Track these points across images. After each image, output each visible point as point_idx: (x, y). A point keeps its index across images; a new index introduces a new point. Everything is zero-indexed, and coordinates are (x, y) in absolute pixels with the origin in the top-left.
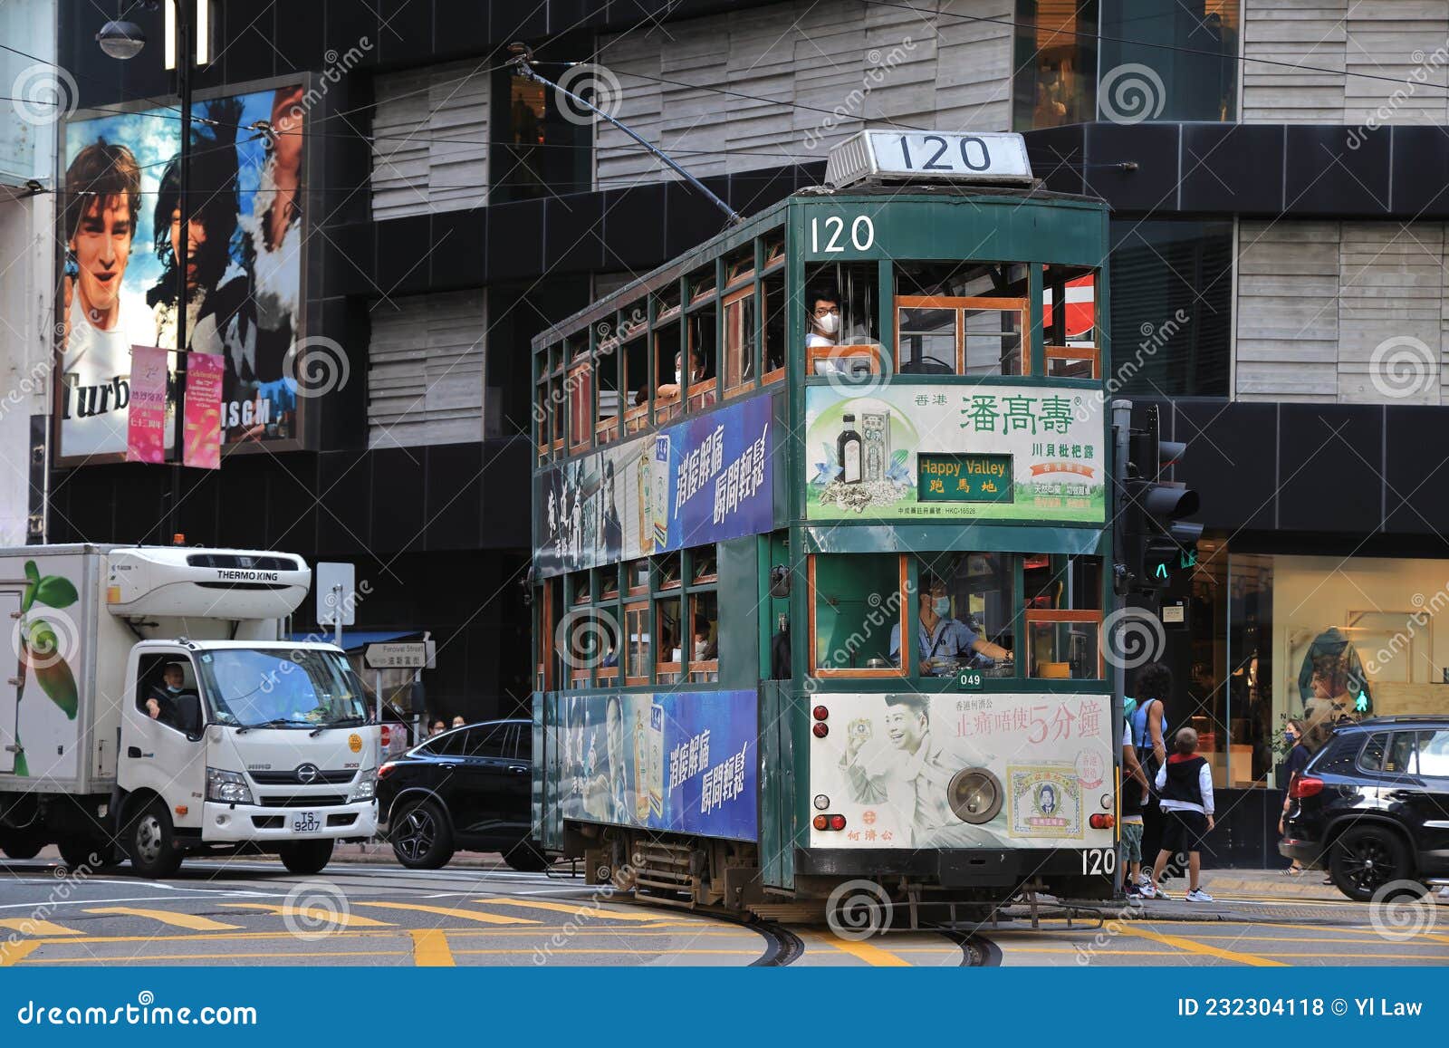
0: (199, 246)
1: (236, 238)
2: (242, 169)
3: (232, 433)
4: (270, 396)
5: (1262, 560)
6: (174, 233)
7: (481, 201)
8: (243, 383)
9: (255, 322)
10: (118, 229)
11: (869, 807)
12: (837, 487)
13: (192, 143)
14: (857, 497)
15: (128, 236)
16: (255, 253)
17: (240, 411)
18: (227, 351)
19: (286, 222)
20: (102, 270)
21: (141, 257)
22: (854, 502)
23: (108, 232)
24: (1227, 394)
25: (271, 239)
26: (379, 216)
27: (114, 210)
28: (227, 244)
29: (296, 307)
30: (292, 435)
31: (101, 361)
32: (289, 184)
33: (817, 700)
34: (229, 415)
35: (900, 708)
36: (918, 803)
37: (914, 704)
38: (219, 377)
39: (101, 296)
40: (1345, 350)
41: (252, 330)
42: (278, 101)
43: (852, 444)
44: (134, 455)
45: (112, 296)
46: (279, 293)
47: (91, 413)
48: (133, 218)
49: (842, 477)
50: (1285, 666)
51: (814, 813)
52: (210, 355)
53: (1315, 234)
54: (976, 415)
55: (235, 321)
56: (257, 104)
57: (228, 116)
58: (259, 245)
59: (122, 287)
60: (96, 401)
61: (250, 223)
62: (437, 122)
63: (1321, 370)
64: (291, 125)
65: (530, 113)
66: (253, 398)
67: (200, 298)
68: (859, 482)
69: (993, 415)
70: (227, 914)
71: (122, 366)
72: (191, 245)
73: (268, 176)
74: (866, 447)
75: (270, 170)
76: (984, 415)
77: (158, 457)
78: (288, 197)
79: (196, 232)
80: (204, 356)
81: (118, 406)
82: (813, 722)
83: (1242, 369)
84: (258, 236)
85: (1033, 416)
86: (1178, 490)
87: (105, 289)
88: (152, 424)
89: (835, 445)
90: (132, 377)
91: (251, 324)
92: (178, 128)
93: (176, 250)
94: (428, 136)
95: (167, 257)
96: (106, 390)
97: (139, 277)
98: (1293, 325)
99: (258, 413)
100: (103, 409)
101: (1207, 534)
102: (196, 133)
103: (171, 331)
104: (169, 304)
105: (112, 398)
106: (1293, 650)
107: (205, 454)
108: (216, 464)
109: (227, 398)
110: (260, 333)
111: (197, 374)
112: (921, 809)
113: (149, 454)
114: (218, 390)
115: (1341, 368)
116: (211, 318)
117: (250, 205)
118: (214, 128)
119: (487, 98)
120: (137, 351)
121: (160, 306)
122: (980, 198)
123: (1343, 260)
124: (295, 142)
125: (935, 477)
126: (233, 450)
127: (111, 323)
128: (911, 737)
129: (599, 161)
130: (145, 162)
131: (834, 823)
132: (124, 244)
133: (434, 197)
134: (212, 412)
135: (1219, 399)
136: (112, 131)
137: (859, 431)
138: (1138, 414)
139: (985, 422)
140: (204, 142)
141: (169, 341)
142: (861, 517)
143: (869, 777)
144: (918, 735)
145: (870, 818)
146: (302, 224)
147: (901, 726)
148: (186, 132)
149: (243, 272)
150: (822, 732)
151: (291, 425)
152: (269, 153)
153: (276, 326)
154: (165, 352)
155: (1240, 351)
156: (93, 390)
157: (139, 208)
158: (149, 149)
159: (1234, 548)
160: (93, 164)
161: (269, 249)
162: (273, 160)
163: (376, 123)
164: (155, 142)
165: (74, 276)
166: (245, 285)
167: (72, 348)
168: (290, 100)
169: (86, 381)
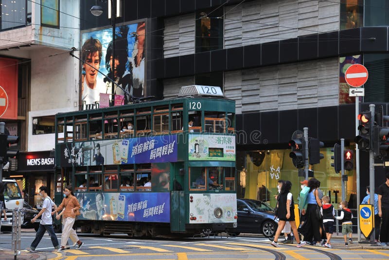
0: (117, 66)
1: (127, 64)
2: (129, 45)
6: (111, 61)
7: (193, 52)
9: (132, 86)
10: (96, 62)
11: (201, 215)
12: (194, 154)
13: (116, 38)
15: (99, 63)
16: (132, 67)
18: (125, 94)
19: (141, 59)
20: (92, 73)
21: (102, 70)
22: (198, 157)
23: (93, 63)
25: (137, 64)
26: (165, 57)
27: (95, 56)
28: (125, 65)
29: (143, 82)
31: (91, 97)
32: (141, 47)
33: (191, 195)
35: (206, 196)
37: (208, 195)
39: (92, 80)
41: (132, 89)
42: (138, 26)
43: (197, 146)
45: (94, 80)
46: (139, 78)
48: (100, 59)
49: (195, 152)
51: (190, 217)
52: (121, 95)
55: (127, 86)
56: (133, 27)
57: (125, 31)
58: (133, 65)
59: (97, 78)
60: (90, 108)
61: (131, 59)
62: (181, 31)
64: (142, 33)
65: (206, 28)
67: (118, 80)
68: (198, 153)
69: (221, 141)
72: (115, 66)
73: (136, 46)
74: (199, 147)
76: (219, 140)
78: (141, 51)
79: (117, 62)
80: (119, 96)
82: (190, 199)
84: (133, 63)
85: (226, 141)
87: (93, 78)
89: (194, 146)
90: (100, 102)
91: (131, 87)
92: (112, 34)
93: (111, 67)
94: (179, 35)
95: (109, 69)
96: (93, 105)
97: (102, 75)
102: (117, 35)
103: (110, 89)
104: (109, 82)
105: (94, 107)
110: (134, 89)
111: (117, 101)
112: (210, 216)
117: (131, 55)
118: (122, 34)
119: (194, 24)
120: (101, 94)
121: (107, 82)
124: (143, 38)
127: (94, 87)
129: (225, 41)
130: (103, 43)
131: (194, 219)
132: (97, 66)
133: (181, 51)
136: (94, 35)
137: (198, 143)
139: (219, 142)
140: (119, 38)
141: (110, 92)
142: (199, 160)
143: (201, 209)
144: (209, 202)
145: (201, 217)
146: (145, 60)
147: (206, 200)
148: (114, 35)
149: (129, 73)
150: (192, 201)
152: (136, 40)
153: (138, 87)
154: (109, 95)
157: (101, 56)
158: (104, 40)
160: (89, 44)
161: (136, 66)
162: (137, 42)
163: (165, 32)
164: (106, 38)
165: (84, 74)
166: (130, 76)
167: (84, 94)
168: (142, 26)
169: (88, 103)
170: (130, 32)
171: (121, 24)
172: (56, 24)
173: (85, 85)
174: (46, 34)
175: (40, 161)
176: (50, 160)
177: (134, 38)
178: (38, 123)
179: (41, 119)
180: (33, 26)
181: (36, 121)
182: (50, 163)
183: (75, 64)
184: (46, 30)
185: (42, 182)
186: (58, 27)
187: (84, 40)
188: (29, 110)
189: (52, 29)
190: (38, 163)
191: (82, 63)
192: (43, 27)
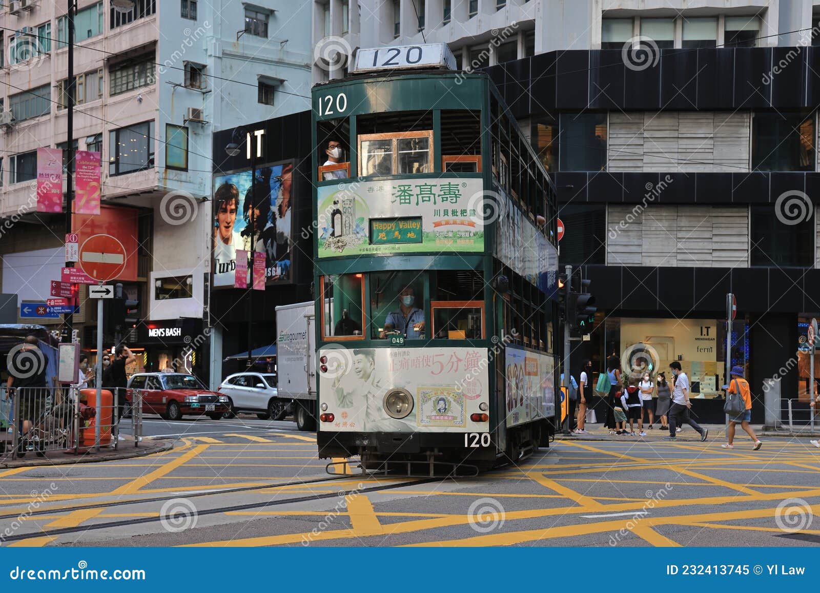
0: (258, 217)
1: (270, 214)
3: (269, 278)
4: (281, 266)
5: (616, 319)
6: (250, 212)
8: (272, 262)
9: (276, 241)
10: (232, 211)
11: (346, 410)
12: (331, 240)
13: (256, 183)
14: (340, 244)
15: (235, 214)
16: (276, 218)
17: (271, 271)
18: (267, 251)
19: (286, 208)
20: (226, 225)
21: (239, 221)
22: (338, 247)
23: (229, 213)
24: (604, 263)
25: (282, 214)
27: (232, 205)
28: (267, 216)
29: (289, 237)
30: (288, 278)
31: (226, 255)
32: (287, 196)
34: (268, 273)
35: (360, 356)
36: (368, 407)
37: (367, 354)
38: (264, 260)
39: (226, 234)
40: (645, 248)
41: (275, 244)
42: (283, 169)
43: (338, 216)
44: (237, 286)
45: (230, 234)
46: (284, 231)
47: (223, 272)
48: (237, 208)
49: (333, 234)
51: (321, 412)
52: (262, 252)
54: (400, 196)
55: (269, 241)
56: (277, 170)
57: (267, 173)
58: (277, 216)
59: (233, 231)
60: (225, 269)
61: (274, 209)
63: (637, 255)
64: (288, 176)
66: (276, 267)
67: (258, 234)
68: (340, 236)
69: (410, 195)
70: (269, 437)
71: (234, 256)
72: (255, 217)
73: (280, 193)
74: (344, 217)
75: (281, 191)
76: (404, 195)
77: (245, 286)
78: (287, 200)
79: (257, 212)
81: (232, 269)
83: (609, 255)
84: (277, 213)
85: (434, 195)
86: (588, 296)
87: (227, 231)
88: (243, 275)
90: (236, 260)
92: (251, 178)
93: (250, 218)
95: (247, 220)
96: (228, 264)
97: (239, 227)
98: (627, 240)
99: (277, 272)
100: (227, 271)
101: (598, 311)
102: (257, 179)
103: (249, 244)
104: (248, 236)
105: (230, 267)
107: (260, 285)
108: (263, 288)
109: (267, 267)
110: (278, 245)
111: (257, 259)
112: (369, 411)
113: (242, 285)
114: (264, 264)
115: (643, 254)
116: (262, 241)
117: (275, 203)
118: (263, 178)
120: (238, 251)
121: (245, 236)
122: (402, 77)
123: (643, 218)
124: (289, 182)
125: (382, 231)
126: (270, 284)
127: (229, 242)
128: (365, 372)
130: (240, 190)
131: (329, 418)
132: (233, 216)
134: (262, 271)
135: (602, 265)
136: (230, 179)
137: (341, 209)
138: (574, 271)
139: (405, 199)
140: (259, 182)
141: (248, 248)
142: (342, 254)
143: (345, 393)
144: (369, 371)
145: (345, 415)
146: (291, 209)
147: (360, 366)
148: (254, 179)
149: (272, 225)
151: (288, 276)
152: (280, 186)
153: (283, 243)
154: (247, 251)
155: (608, 249)
156: (224, 264)
157: (238, 204)
158: (242, 185)
159: (608, 315)
160: (223, 190)
161: (281, 217)
162: (282, 188)
164: (243, 182)
165: (218, 227)
166: (273, 229)
167: (217, 251)
168: (287, 168)
169: (221, 262)
170: (273, 175)
171: (261, 166)
172: (183, 166)
173: (218, 239)
174: (171, 178)
175: (165, 331)
176: (176, 331)
177: (278, 184)
178: (162, 285)
179: (165, 280)
180: (157, 169)
181: (159, 283)
182: (176, 334)
183: (207, 215)
184: (172, 174)
185: (166, 357)
186: (186, 169)
187: (217, 186)
188: (151, 269)
189: (179, 172)
190: (162, 333)
191: (214, 213)
192: (169, 171)
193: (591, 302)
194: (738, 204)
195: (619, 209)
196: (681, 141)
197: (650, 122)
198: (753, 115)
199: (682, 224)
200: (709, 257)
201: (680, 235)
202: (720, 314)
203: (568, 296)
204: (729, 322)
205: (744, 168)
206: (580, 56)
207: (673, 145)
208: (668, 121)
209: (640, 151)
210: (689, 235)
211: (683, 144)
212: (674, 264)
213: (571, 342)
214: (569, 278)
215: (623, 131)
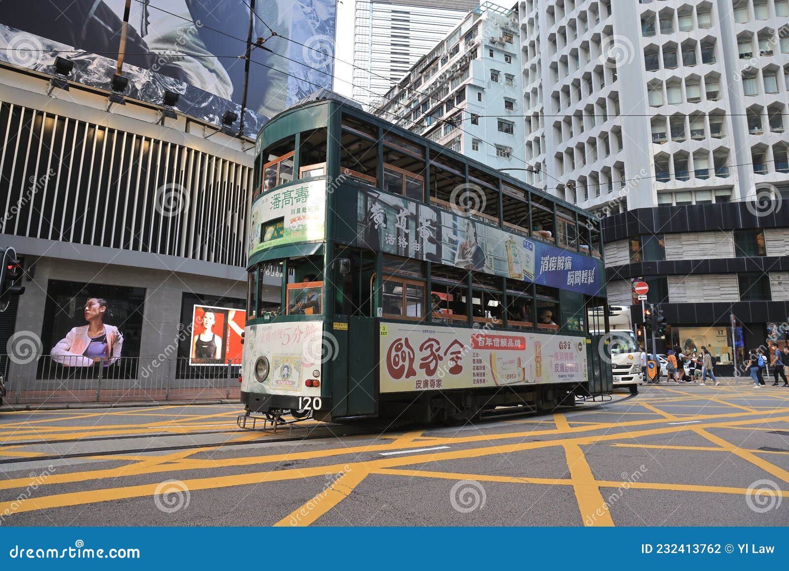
5: (677, 328)
24: (669, 302)
40: (687, 295)
50: (682, 345)
53: (681, 277)
63: (684, 298)
83: (671, 298)
86: (663, 318)
98: (678, 291)
101: (668, 324)
106: (683, 342)
115: (687, 297)
123: (686, 281)
135: (667, 303)
138: (655, 306)
155: (670, 295)
159: (672, 326)
193: (664, 321)
194: (731, 273)
195: (673, 277)
196: (700, 245)
197: (684, 237)
198: (733, 232)
199: (705, 283)
200: (719, 298)
201: (704, 288)
202: (728, 324)
203: (653, 318)
204: (733, 328)
205: (732, 256)
206: (648, 211)
207: (697, 247)
208: (692, 237)
209: (681, 251)
210: (709, 288)
211: (701, 246)
212: (703, 301)
213: (656, 340)
214: (653, 311)
215: (673, 242)
